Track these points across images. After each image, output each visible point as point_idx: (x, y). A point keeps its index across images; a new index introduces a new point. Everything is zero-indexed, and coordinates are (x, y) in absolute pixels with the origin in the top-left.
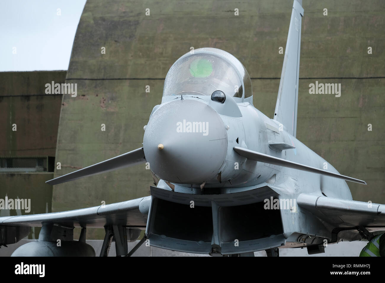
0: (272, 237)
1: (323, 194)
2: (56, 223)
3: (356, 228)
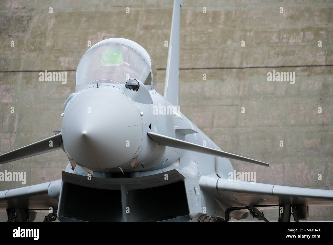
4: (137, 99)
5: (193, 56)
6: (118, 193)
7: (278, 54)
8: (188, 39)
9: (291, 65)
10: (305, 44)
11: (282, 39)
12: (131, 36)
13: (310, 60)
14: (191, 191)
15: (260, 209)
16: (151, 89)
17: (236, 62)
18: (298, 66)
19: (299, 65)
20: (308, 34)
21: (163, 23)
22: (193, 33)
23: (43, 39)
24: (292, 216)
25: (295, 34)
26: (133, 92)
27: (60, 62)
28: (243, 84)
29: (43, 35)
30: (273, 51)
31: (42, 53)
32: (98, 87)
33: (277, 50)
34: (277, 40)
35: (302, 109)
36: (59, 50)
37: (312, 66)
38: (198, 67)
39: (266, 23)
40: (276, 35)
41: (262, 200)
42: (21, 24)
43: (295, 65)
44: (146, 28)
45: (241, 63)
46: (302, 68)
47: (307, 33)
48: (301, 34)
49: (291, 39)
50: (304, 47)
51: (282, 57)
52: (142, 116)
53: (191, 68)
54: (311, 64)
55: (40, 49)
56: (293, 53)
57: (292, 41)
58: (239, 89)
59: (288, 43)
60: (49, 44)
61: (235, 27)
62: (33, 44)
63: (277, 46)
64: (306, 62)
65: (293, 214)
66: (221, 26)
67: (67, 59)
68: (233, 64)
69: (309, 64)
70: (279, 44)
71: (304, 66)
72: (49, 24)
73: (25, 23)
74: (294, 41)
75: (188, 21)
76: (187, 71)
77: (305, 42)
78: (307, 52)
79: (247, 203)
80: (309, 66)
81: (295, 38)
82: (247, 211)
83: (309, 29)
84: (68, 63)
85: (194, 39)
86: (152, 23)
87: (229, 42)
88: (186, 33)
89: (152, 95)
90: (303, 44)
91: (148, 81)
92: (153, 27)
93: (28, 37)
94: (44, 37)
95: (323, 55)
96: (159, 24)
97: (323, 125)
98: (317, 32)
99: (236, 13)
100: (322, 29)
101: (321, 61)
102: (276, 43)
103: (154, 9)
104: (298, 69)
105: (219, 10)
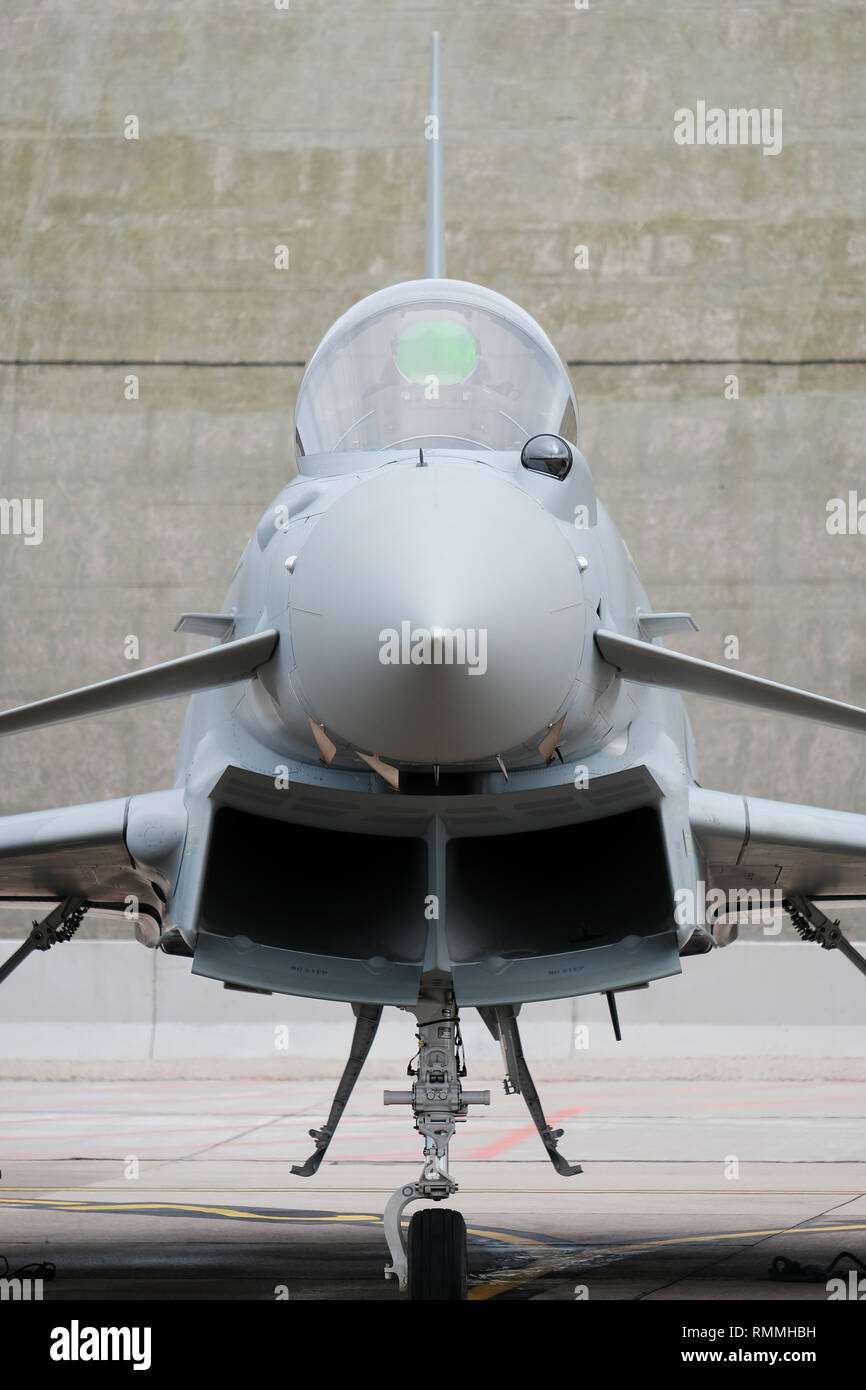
5: (242, 316)
8: (223, 255)
9: (611, 357)
10: (661, 279)
13: (681, 342)
14: (677, 844)
18: (634, 363)
19: (643, 358)
20: (672, 244)
21: (124, 190)
22: (240, 229)
25: (622, 244)
26: (546, 482)
30: (543, 305)
32: (422, 464)
33: (556, 299)
34: (555, 265)
37: (688, 362)
38: (262, 358)
39: (514, 198)
40: (550, 244)
43: (624, 357)
44: (62, 207)
46: (652, 368)
47: (668, 239)
48: (647, 242)
49: (606, 259)
50: (658, 290)
51: (575, 326)
52: (582, 570)
53: (236, 360)
56: (617, 312)
57: (610, 270)
59: (596, 274)
61: (396, 210)
63: (559, 286)
64: (665, 346)
66: (344, 208)
69: (677, 357)
70: (565, 280)
71: (659, 363)
74: (618, 269)
75: (219, 186)
76: (220, 372)
77: (659, 274)
78: (667, 313)
80: (678, 363)
81: (624, 260)
83: (674, 224)
85: (243, 254)
86: (85, 190)
88: (214, 230)
90: (654, 280)
92: (87, 206)
95: (729, 323)
96: (111, 193)
97: (732, 582)
98: (703, 236)
99: (397, 159)
100: (721, 226)
101: (724, 343)
102: (551, 275)
103: (91, 135)
104: (637, 372)
105: (331, 144)
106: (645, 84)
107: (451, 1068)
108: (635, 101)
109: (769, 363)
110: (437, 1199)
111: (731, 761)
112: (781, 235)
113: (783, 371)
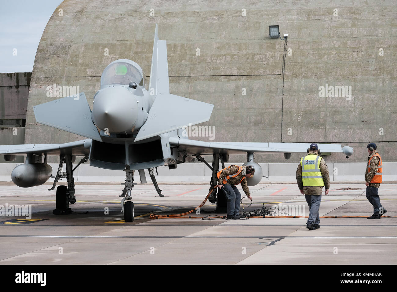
0: (157, 160)
1: (179, 137)
2: (35, 154)
3: (195, 155)
4: (135, 94)
6: (123, 146)
7: (210, 69)
11: (213, 60)
12: (127, 57)
13: (229, 73)
14: (164, 145)
15: (203, 156)
16: (143, 88)
17: (187, 73)
19: (223, 75)
20: (228, 57)
21: (145, 50)
23: (77, 59)
24: (220, 160)
25: (220, 58)
26: (133, 89)
27: (87, 72)
28: (191, 86)
29: (77, 56)
30: (208, 67)
31: (77, 67)
32: (113, 87)
33: (210, 66)
34: (210, 61)
35: (224, 100)
36: (86, 65)
39: (204, 51)
40: (209, 58)
41: (203, 151)
42: (65, 50)
44: (136, 53)
45: (190, 73)
48: (224, 57)
49: (218, 60)
50: (225, 65)
51: (213, 70)
52: (138, 103)
54: (229, 74)
55: (76, 65)
56: (219, 68)
57: (218, 62)
58: (188, 88)
59: (216, 62)
60: (80, 61)
61: (186, 53)
62: (71, 61)
64: (226, 73)
65: (221, 159)
66: (178, 53)
67: (91, 70)
68: (185, 74)
70: (211, 63)
71: (225, 76)
72: (81, 50)
73: (67, 49)
77: (226, 62)
78: (227, 68)
79: (195, 153)
80: (228, 76)
81: (220, 60)
82: (195, 157)
83: (228, 54)
84: (92, 73)
86: (139, 50)
87: (183, 61)
89: (144, 92)
91: (141, 83)
92: (140, 53)
93: (69, 57)
94: (78, 58)
95: (236, 70)
96: (143, 51)
97: (236, 109)
98: (232, 56)
99: (187, 45)
100: (235, 55)
101: (235, 73)
102: (209, 62)
103: (141, 42)
104: (222, 77)
105: (177, 43)
106: (225, 33)
107: (131, 180)
108: (223, 36)
109: (242, 75)
110: (130, 200)
111: (235, 136)
112: (244, 56)
113: (244, 77)
